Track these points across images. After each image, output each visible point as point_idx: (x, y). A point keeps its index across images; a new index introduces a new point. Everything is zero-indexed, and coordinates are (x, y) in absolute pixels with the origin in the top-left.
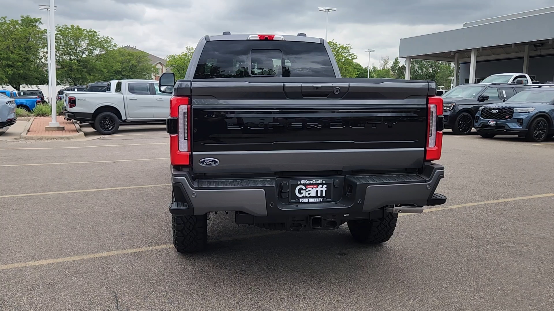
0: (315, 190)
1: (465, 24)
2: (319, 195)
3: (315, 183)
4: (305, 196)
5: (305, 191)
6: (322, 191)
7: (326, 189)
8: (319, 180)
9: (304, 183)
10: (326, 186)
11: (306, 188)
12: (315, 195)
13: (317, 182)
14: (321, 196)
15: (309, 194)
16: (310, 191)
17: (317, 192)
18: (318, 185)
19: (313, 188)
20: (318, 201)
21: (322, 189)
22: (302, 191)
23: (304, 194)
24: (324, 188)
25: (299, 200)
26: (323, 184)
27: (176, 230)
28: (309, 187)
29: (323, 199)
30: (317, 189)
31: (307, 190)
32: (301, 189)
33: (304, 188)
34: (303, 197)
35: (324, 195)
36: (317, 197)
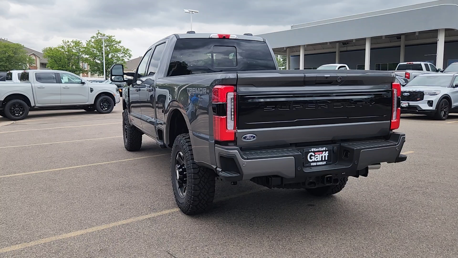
0: (321, 155)
1: (293, 26)
2: (323, 159)
3: (321, 150)
4: (314, 161)
5: (314, 157)
6: (325, 156)
7: (328, 154)
8: (323, 148)
9: (314, 151)
10: (327, 152)
11: (315, 155)
12: (320, 160)
13: (322, 149)
14: (325, 160)
15: (317, 159)
16: (317, 156)
17: (322, 157)
18: (323, 151)
19: (319, 154)
20: (323, 164)
21: (325, 155)
22: (312, 157)
23: (314, 159)
24: (327, 154)
25: (310, 164)
26: (326, 151)
27: (193, 196)
28: (316, 153)
29: (326, 162)
30: (322, 155)
31: (316, 156)
32: (311, 155)
33: (313, 154)
34: (313, 162)
35: (326, 159)
36: (322, 161)
